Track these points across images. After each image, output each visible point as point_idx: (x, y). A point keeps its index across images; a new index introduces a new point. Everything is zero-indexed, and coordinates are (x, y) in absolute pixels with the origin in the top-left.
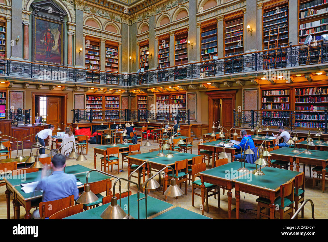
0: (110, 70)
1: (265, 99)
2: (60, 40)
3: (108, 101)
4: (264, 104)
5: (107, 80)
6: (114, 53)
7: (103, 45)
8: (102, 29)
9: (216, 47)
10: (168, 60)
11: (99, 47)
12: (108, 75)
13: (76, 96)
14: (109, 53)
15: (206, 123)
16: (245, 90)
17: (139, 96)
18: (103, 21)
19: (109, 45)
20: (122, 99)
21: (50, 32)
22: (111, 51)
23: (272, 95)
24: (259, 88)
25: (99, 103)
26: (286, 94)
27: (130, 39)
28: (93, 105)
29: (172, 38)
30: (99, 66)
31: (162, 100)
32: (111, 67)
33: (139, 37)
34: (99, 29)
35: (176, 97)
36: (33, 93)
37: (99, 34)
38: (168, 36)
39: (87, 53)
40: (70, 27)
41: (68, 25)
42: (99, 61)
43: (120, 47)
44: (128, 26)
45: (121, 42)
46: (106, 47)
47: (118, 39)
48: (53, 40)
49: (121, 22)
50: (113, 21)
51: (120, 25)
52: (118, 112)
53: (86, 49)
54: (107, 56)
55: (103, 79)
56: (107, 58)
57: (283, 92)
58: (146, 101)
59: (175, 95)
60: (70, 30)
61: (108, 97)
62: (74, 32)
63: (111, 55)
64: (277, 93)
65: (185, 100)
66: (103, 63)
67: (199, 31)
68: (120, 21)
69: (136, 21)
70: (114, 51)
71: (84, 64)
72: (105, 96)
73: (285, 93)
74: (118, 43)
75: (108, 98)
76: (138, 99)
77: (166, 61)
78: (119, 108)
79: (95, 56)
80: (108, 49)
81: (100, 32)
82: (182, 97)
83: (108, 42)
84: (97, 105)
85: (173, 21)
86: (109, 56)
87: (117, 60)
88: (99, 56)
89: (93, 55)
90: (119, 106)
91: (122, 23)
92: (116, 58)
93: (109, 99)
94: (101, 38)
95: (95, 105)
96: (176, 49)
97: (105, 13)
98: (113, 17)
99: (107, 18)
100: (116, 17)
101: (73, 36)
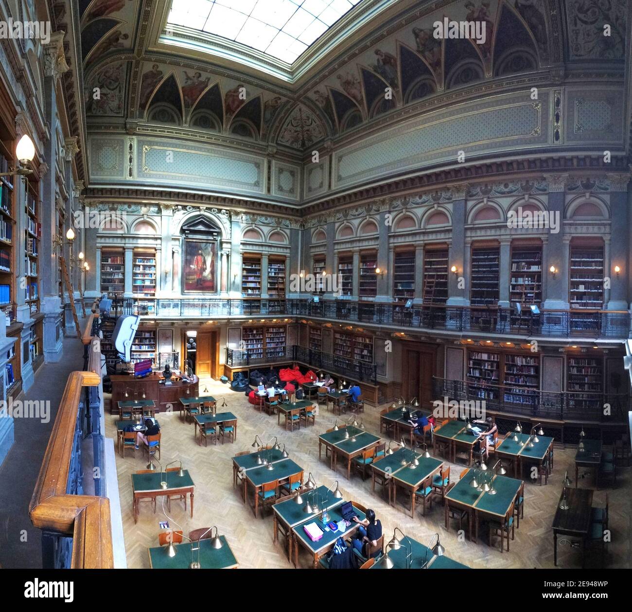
1: (471, 362)
2: (213, 262)
3: (271, 333)
4: (470, 368)
5: (270, 306)
6: (280, 269)
7: (265, 262)
8: (264, 241)
9: (413, 283)
10: (351, 286)
11: (260, 264)
12: (270, 300)
13: (230, 330)
14: (273, 270)
15: (399, 380)
16: (448, 347)
17: (311, 327)
18: (266, 229)
19: (272, 261)
20: (289, 329)
21: (202, 254)
22: (276, 267)
23: (479, 358)
24: (465, 349)
25: (258, 338)
26: (496, 360)
27: (302, 248)
28: (251, 340)
29: (356, 259)
30: (259, 289)
31: (341, 340)
32: (275, 289)
33: (313, 247)
34: (261, 241)
35: (360, 340)
37: (261, 248)
38: (350, 254)
39: (245, 274)
40: (224, 245)
41: (221, 243)
42: (259, 283)
43: (288, 262)
44: (300, 232)
45: (289, 254)
46: (269, 263)
47: (285, 251)
48: (205, 262)
49: (290, 227)
50: (279, 228)
51: (288, 231)
52: (284, 347)
53: (244, 269)
54: (270, 275)
55: (264, 305)
56: (269, 277)
57: (492, 357)
58: (320, 335)
59: (359, 337)
60: (224, 249)
61: (270, 328)
62: (230, 250)
63: (275, 273)
64: (485, 357)
65: (372, 345)
66: (265, 284)
67: (392, 256)
68: (288, 226)
69: (309, 225)
70: (279, 266)
71: (241, 289)
72: (267, 328)
73: (494, 358)
74: (285, 256)
75: (271, 330)
76: (310, 331)
77: (348, 286)
78: (285, 341)
79: (255, 276)
80: (271, 266)
81: (262, 245)
82: (368, 341)
83: (271, 257)
84: (256, 339)
85: (358, 236)
86: (273, 275)
87: (282, 278)
88: (259, 277)
89: (251, 276)
90: (285, 339)
91: (291, 229)
92: (282, 275)
94: (263, 252)
95: (253, 340)
96: (361, 274)
97: (269, 219)
98: (279, 223)
99: (271, 225)
100: (283, 222)
101: (228, 256)
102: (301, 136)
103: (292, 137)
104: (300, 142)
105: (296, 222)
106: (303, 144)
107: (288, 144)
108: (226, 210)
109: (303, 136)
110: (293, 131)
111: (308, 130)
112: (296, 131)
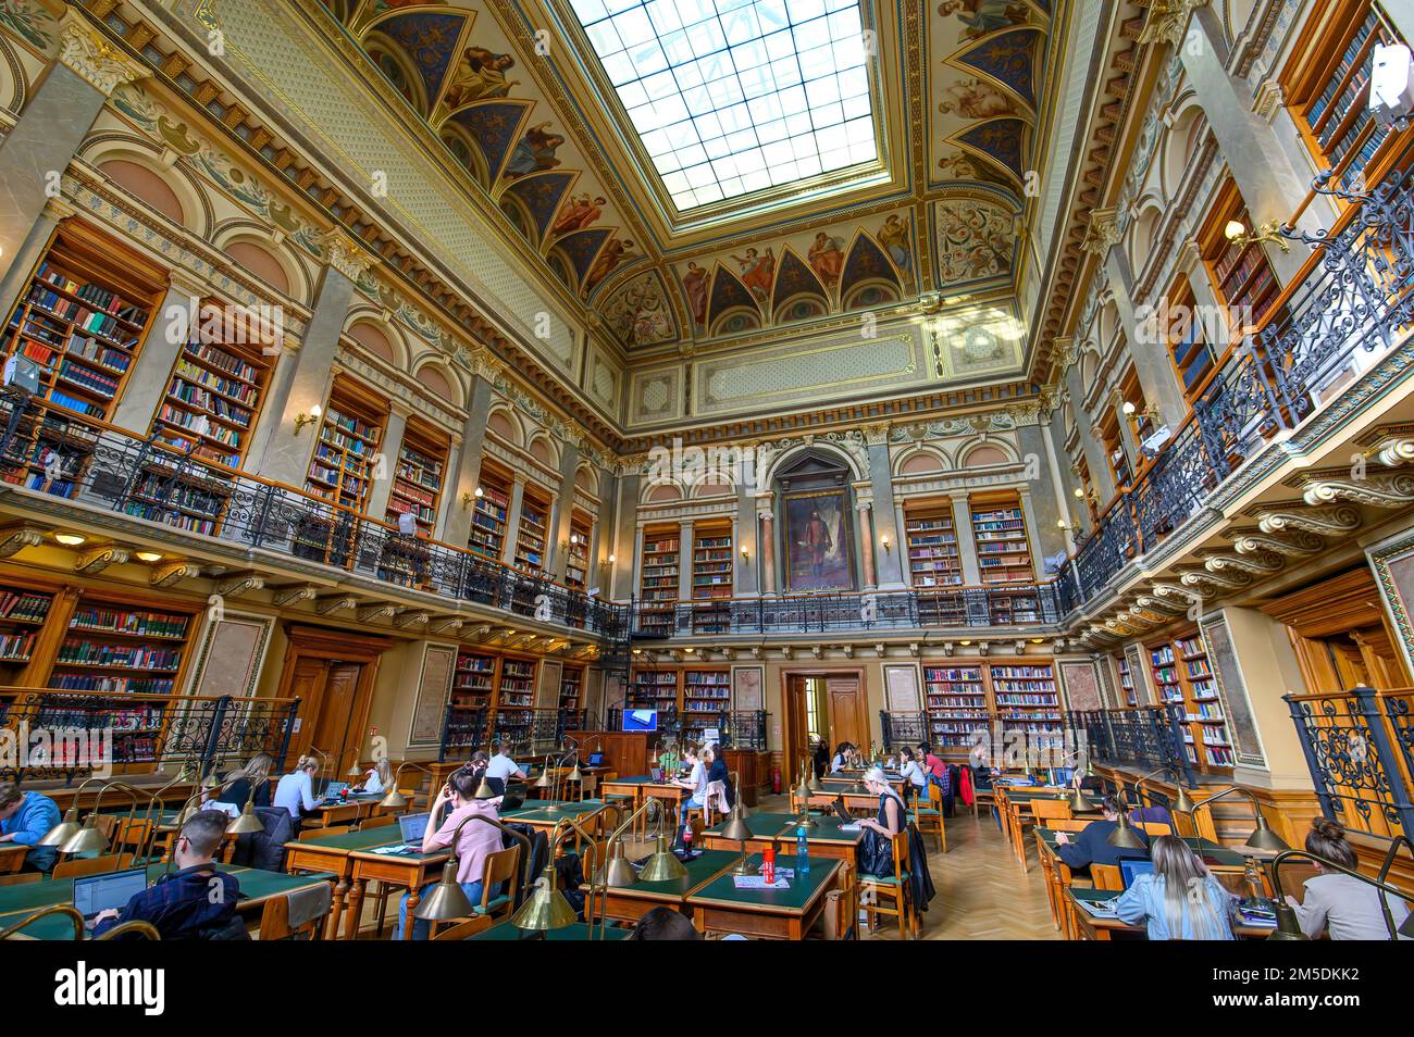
0: (1002, 578)
2: (841, 529)
3: (1008, 680)
6: (1005, 523)
7: (961, 511)
8: (949, 468)
11: (950, 518)
12: (993, 597)
14: (986, 527)
17: (1117, 658)
18: (952, 445)
19: (983, 505)
20: (1062, 671)
21: (818, 519)
22: (992, 519)
25: (970, 691)
30: (960, 572)
32: (1000, 569)
34: (941, 470)
36: (781, 670)
37: (945, 485)
39: (913, 544)
40: (860, 493)
41: (853, 491)
42: (955, 558)
43: (1025, 501)
44: (1045, 428)
45: (1025, 484)
46: (973, 514)
47: (1013, 477)
48: (825, 532)
49: (1013, 427)
50: (984, 435)
51: (1011, 437)
53: (910, 534)
54: (981, 538)
56: (981, 544)
60: (861, 501)
61: (1005, 666)
62: (872, 500)
63: (994, 533)
66: (969, 560)
68: (1009, 426)
69: (1055, 403)
70: (1002, 517)
71: (907, 574)
72: (992, 667)
74: (1016, 490)
75: (1007, 673)
76: (1117, 668)
79: (940, 546)
80: (978, 518)
81: (947, 478)
83: (977, 499)
84: (964, 696)
86: (989, 537)
87: (1022, 541)
88: (952, 545)
90: (1059, 699)
91: (1017, 429)
92: (1017, 536)
93: (1010, 676)
94: (953, 492)
95: (956, 696)
97: (954, 423)
98: (982, 426)
99: (963, 434)
100: (993, 419)
101: (870, 512)
102: (989, 251)
103: (969, 263)
104: (994, 262)
105: (1026, 409)
106: (1002, 263)
107: (966, 279)
108: (855, 430)
109: (991, 248)
110: (964, 252)
111: (990, 233)
112: (971, 250)
